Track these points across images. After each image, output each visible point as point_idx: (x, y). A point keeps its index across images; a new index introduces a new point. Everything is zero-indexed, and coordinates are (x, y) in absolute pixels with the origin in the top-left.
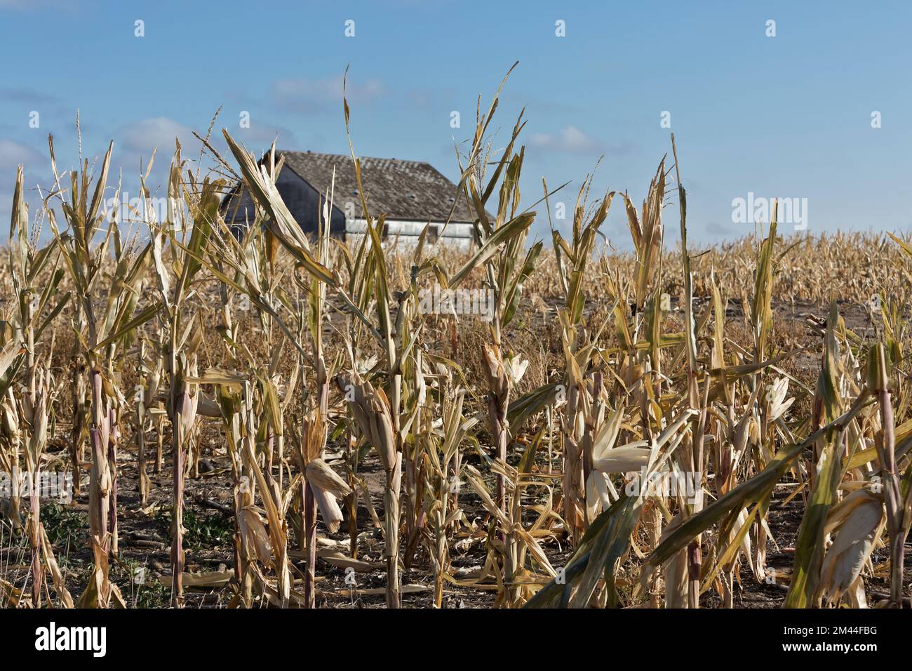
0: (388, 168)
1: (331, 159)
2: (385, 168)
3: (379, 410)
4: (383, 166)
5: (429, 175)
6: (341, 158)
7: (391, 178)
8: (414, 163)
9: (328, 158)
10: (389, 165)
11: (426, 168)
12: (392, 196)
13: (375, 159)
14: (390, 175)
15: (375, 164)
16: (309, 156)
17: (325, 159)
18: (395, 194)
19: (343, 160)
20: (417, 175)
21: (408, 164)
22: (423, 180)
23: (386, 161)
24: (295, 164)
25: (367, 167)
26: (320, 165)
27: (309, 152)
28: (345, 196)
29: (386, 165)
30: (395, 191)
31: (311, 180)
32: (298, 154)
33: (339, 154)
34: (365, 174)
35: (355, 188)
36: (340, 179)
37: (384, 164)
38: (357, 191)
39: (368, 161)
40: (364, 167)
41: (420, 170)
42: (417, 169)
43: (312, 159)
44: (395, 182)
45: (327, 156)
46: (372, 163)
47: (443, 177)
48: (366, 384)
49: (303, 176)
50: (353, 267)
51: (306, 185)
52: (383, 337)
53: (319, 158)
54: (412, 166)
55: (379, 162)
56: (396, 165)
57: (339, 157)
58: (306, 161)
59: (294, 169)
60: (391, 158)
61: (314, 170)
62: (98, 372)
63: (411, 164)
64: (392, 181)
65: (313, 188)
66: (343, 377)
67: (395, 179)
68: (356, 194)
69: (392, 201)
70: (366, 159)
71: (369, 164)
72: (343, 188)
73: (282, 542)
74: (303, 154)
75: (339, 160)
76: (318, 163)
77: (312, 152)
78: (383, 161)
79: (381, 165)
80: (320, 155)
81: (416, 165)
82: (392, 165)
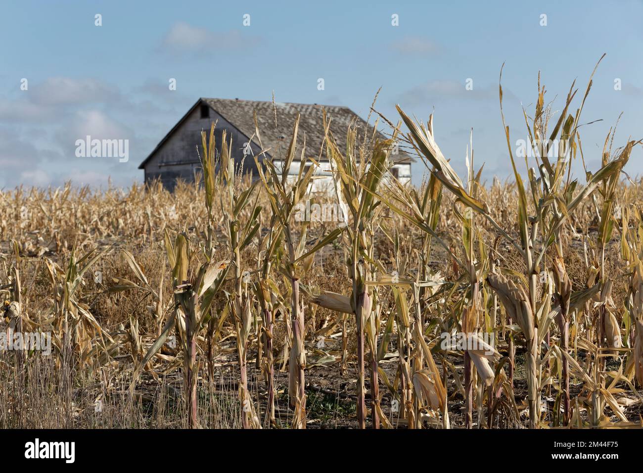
0: (310, 113)
1: (258, 105)
2: (308, 113)
3: (523, 299)
4: (306, 111)
5: (349, 118)
6: (267, 104)
7: (314, 122)
8: (335, 108)
9: (255, 105)
10: (312, 111)
11: (346, 112)
12: (315, 139)
13: (298, 105)
14: (313, 119)
15: (299, 109)
16: (236, 103)
17: (252, 105)
18: (318, 137)
19: (268, 106)
20: (337, 119)
21: (329, 109)
22: (344, 123)
23: (308, 106)
24: (225, 111)
25: (291, 113)
26: (248, 112)
27: (237, 99)
28: (272, 140)
29: (309, 110)
30: (318, 135)
31: (240, 126)
32: (227, 102)
33: (265, 100)
34: (290, 119)
35: (281, 132)
36: (267, 125)
37: (307, 109)
38: (283, 136)
39: (292, 106)
40: (289, 112)
41: (341, 114)
42: (338, 113)
43: (240, 106)
44: (318, 126)
45: (253, 102)
46: (296, 108)
47: (362, 120)
48: (509, 282)
49: (233, 122)
50: (422, 203)
51: (236, 131)
52: (523, 249)
53: (246, 105)
54: (333, 110)
55: (302, 107)
56: (318, 110)
57: (265, 103)
58: (235, 108)
59: (224, 115)
60: (313, 103)
61: (242, 116)
62: (297, 279)
63: (332, 108)
64: (315, 125)
65: (242, 133)
66: (492, 277)
67: (317, 123)
68: (282, 138)
69: (316, 144)
70: (290, 105)
71: (293, 109)
72: (270, 133)
73: (443, 396)
74: (231, 102)
75: (265, 107)
76: (246, 109)
77: (240, 99)
78: (305, 107)
79: (304, 110)
80: (248, 102)
81: (337, 110)
82: (315, 110)
